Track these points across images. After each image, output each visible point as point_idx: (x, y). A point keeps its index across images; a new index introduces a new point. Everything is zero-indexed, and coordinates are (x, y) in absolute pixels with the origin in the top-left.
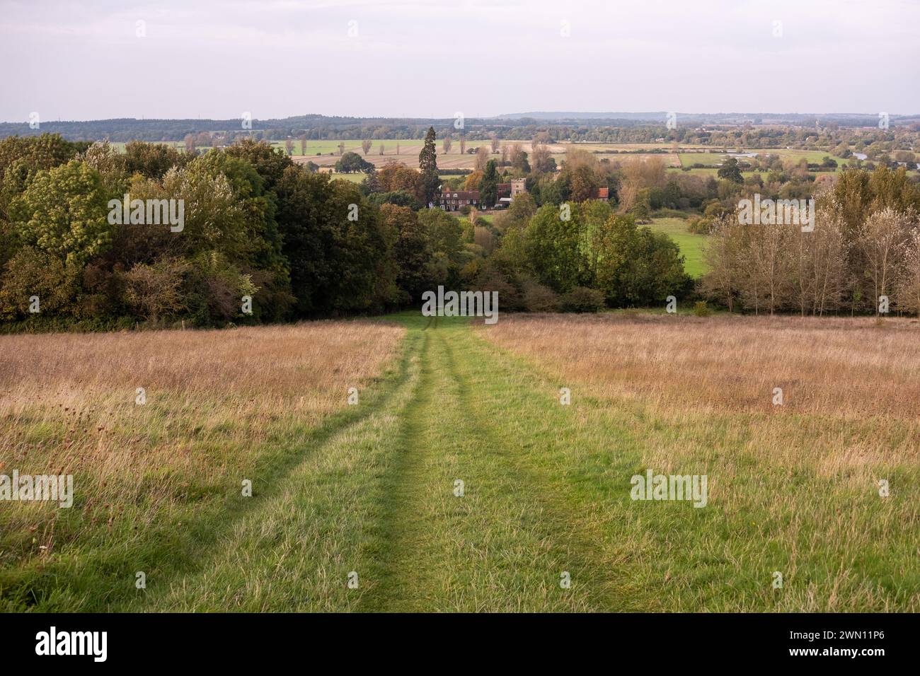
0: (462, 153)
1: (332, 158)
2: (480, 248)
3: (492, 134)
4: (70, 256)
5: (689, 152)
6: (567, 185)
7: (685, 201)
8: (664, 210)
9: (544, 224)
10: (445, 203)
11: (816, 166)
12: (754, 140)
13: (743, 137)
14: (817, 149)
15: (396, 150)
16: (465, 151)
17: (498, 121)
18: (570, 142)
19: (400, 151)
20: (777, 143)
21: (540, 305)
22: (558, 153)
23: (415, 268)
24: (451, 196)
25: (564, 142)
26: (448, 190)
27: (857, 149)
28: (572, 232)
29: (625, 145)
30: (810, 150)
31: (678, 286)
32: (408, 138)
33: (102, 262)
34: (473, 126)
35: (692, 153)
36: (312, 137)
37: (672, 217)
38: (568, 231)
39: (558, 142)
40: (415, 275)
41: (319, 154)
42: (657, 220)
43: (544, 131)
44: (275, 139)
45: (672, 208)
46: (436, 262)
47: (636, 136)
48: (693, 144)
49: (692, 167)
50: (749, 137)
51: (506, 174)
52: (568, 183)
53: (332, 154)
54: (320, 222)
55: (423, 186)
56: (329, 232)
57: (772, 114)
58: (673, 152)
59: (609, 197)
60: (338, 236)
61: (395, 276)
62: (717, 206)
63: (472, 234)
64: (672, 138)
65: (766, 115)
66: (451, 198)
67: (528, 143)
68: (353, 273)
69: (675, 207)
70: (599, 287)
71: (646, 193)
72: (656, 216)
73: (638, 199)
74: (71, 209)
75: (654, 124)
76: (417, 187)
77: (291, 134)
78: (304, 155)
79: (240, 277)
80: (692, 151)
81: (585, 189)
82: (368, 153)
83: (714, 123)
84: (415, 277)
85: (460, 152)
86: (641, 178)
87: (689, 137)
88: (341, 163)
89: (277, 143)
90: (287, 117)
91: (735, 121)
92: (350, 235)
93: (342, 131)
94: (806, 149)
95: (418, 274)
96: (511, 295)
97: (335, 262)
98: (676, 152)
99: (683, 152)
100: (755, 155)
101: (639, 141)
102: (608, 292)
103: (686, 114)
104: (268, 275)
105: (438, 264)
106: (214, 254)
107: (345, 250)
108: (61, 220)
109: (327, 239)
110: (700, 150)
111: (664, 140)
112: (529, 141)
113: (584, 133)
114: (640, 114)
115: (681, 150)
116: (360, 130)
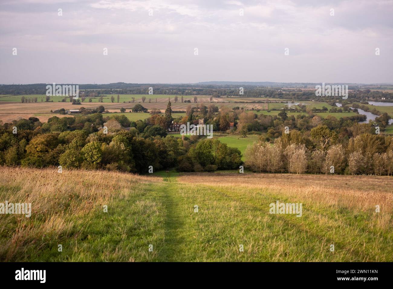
0: (182, 102)
1: (130, 104)
2: (185, 148)
3: (195, 92)
4: (95, 163)
5: (273, 103)
6: (218, 122)
7: (262, 127)
8: (253, 131)
9: (201, 146)
10: (174, 128)
11: (320, 110)
12: (300, 97)
13: (295, 96)
14: (324, 101)
15: (155, 100)
16: (183, 101)
17: (197, 86)
18: (226, 97)
19: (157, 101)
20: (309, 98)
21: (198, 170)
22: (220, 103)
23: (164, 158)
24: (177, 126)
25: (224, 97)
26: (175, 123)
27: (339, 101)
28: (209, 148)
29: (248, 99)
30: (321, 102)
31: (239, 164)
32: (160, 94)
33: (100, 164)
34: (187, 88)
35: (274, 103)
36: (120, 93)
37: (255, 134)
38: (208, 148)
39: (221, 96)
40: (164, 160)
41: (125, 102)
42: (249, 135)
43: (216, 92)
44: (105, 94)
45: (256, 131)
46: (170, 155)
47: (253, 94)
48: (276, 98)
49: (271, 110)
50: (298, 96)
51: (197, 116)
52: (219, 121)
53: (130, 102)
54: (142, 151)
55: (166, 123)
56: (144, 153)
57: (312, 83)
58: (266, 103)
59: (234, 126)
60: (146, 154)
61: (159, 161)
62: (272, 130)
63: (182, 144)
64: (268, 96)
65: (309, 84)
66: (177, 127)
67: (209, 97)
68: (150, 163)
69: (257, 130)
70: (216, 164)
71: (247, 125)
72: (249, 134)
73: (244, 127)
74: (94, 153)
75: (262, 88)
76: (164, 123)
77: (112, 92)
78: (118, 102)
79: (127, 166)
80: (274, 102)
81: (225, 124)
82: (144, 102)
83: (287, 87)
84: (164, 161)
85: (181, 102)
86: (245, 120)
87: (274, 95)
88: (135, 108)
89: (106, 96)
90: (109, 83)
91: (296, 86)
92: (149, 154)
93: (133, 91)
94: (319, 101)
95: (165, 160)
96: (190, 167)
97: (145, 161)
98: (268, 103)
99: (270, 102)
100: (298, 104)
101: (254, 96)
102: (219, 166)
103: (277, 83)
104: (132, 165)
105: (171, 156)
106: (122, 162)
107: (148, 158)
108: (92, 155)
109: (143, 156)
110: (277, 102)
111: (264, 96)
112: (209, 96)
113: (233, 93)
114: (257, 83)
115: (269, 101)
116: (140, 90)
